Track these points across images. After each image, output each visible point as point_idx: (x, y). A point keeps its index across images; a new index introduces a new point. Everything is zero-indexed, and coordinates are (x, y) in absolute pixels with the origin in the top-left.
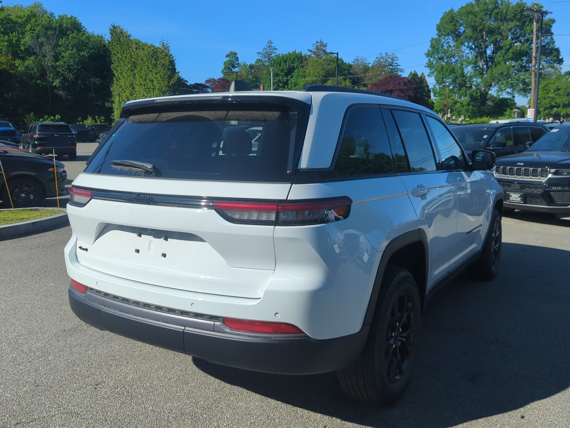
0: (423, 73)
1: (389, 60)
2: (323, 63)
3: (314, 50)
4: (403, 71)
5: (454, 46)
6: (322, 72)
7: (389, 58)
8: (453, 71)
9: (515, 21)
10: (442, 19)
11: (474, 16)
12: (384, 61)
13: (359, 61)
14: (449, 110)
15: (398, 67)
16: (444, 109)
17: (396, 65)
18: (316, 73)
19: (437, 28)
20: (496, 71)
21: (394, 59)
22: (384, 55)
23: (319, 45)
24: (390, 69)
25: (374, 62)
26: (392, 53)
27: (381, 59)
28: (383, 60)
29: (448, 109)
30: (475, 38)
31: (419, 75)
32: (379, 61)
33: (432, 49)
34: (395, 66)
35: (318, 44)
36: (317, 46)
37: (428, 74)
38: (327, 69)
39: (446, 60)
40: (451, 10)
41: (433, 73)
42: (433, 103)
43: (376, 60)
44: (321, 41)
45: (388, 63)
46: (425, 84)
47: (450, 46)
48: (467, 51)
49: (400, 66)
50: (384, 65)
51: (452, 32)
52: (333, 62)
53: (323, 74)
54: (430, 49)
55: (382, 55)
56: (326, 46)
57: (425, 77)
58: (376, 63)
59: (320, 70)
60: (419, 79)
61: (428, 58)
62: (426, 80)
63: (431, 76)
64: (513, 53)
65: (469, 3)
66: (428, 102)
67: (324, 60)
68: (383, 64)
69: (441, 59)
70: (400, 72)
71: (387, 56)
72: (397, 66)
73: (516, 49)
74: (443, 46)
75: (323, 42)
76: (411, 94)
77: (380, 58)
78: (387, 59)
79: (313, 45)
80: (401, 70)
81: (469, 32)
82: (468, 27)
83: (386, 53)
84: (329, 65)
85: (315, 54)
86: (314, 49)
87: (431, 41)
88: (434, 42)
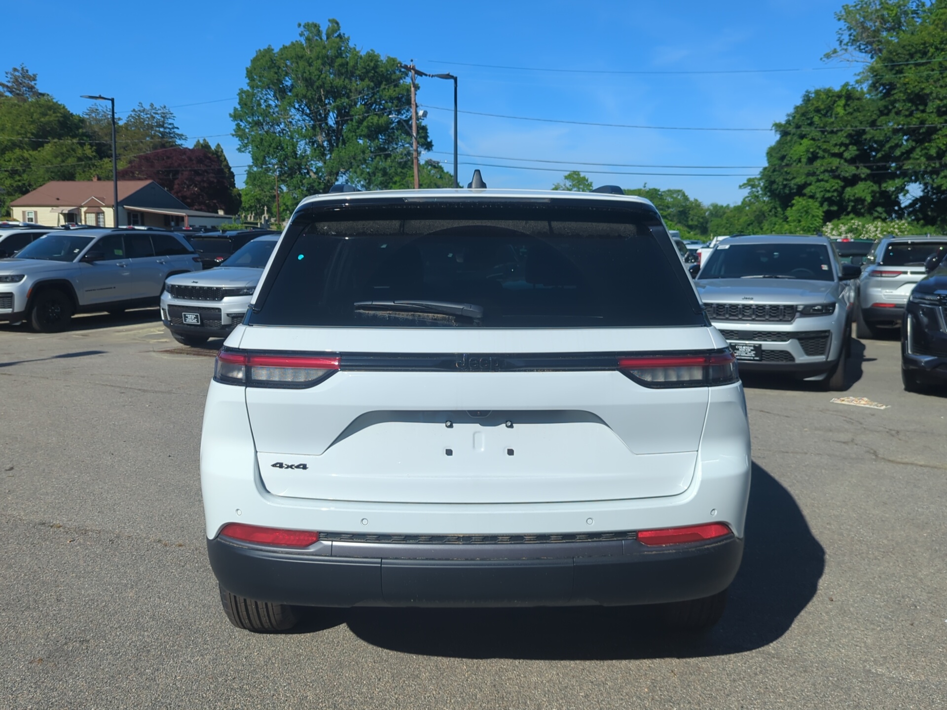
0: (218, 145)
1: (158, 117)
2: (32, 110)
3: (10, 85)
4: (184, 138)
5: (276, 106)
6: (32, 127)
7: (157, 114)
8: (280, 146)
9: (367, 80)
10: (254, 61)
11: (307, 64)
12: (148, 117)
13: (98, 114)
14: (266, 208)
15: (175, 130)
16: (256, 206)
17: (170, 126)
18: (18, 128)
19: (247, 74)
20: (344, 152)
21: (166, 116)
22: (147, 107)
23: (19, 76)
24: (160, 132)
25: (129, 117)
26: (163, 106)
27: (142, 114)
28: (145, 116)
29: (264, 207)
30: (310, 97)
31: (213, 147)
32: (139, 116)
33: (241, 107)
34: (169, 128)
35: (17, 74)
36: (15, 76)
37: (239, 146)
38: (41, 122)
39: (266, 128)
40: (268, 49)
41: (246, 146)
42: (240, 195)
43: (133, 114)
44: (22, 68)
45: (156, 122)
46: (225, 163)
47: (269, 106)
48: (298, 117)
49: (178, 128)
50: (148, 124)
51: (274, 84)
52: (52, 111)
53: (34, 131)
54: (238, 107)
55: (143, 105)
56: (34, 80)
57: (222, 151)
58: (132, 120)
59: (25, 122)
60: (213, 153)
61: (236, 122)
62: (224, 156)
63: (243, 152)
64: (368, 127)
65: (294, 42)
66: (231, 193)
67: (32, 105)
68: (147, 122)
69: (258, 124)
70: (180, 139)
71: (153, 109)
72: (173, 128)
73: (372, 123)
74: (260, 105)
75: (27, 71)
76: (212, 179)
77: (139, 111)
78: (154, 115)
79: (7, 73)
80: (180, 136)
81: (301, 88)
82: (298, 79)
83: (152, 105)
84: (44, 115)
85: (11, 92)
86: (9, 82)
87: (239, 93)
88: (244, 97)
